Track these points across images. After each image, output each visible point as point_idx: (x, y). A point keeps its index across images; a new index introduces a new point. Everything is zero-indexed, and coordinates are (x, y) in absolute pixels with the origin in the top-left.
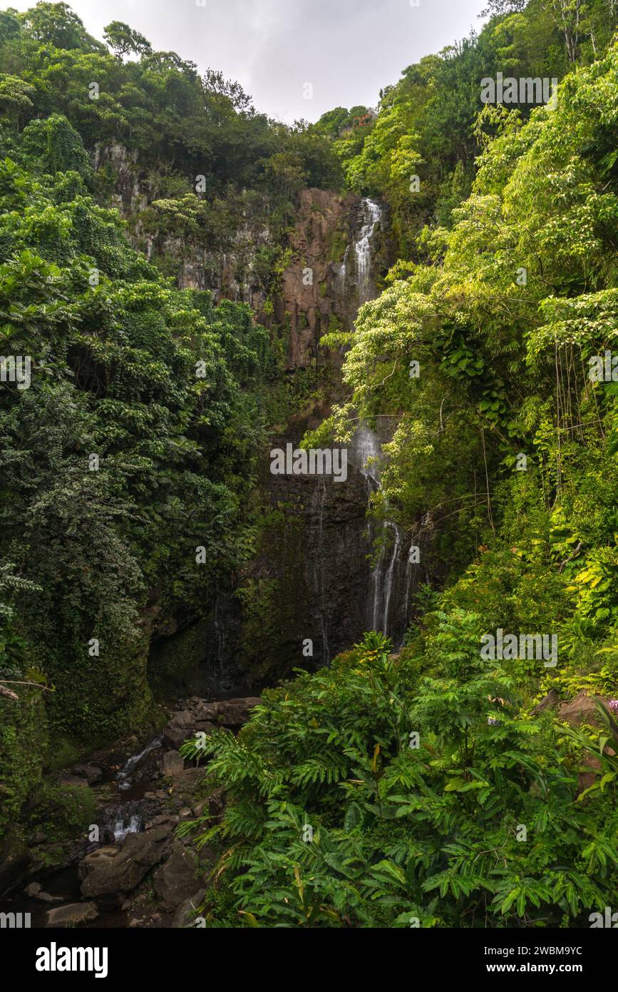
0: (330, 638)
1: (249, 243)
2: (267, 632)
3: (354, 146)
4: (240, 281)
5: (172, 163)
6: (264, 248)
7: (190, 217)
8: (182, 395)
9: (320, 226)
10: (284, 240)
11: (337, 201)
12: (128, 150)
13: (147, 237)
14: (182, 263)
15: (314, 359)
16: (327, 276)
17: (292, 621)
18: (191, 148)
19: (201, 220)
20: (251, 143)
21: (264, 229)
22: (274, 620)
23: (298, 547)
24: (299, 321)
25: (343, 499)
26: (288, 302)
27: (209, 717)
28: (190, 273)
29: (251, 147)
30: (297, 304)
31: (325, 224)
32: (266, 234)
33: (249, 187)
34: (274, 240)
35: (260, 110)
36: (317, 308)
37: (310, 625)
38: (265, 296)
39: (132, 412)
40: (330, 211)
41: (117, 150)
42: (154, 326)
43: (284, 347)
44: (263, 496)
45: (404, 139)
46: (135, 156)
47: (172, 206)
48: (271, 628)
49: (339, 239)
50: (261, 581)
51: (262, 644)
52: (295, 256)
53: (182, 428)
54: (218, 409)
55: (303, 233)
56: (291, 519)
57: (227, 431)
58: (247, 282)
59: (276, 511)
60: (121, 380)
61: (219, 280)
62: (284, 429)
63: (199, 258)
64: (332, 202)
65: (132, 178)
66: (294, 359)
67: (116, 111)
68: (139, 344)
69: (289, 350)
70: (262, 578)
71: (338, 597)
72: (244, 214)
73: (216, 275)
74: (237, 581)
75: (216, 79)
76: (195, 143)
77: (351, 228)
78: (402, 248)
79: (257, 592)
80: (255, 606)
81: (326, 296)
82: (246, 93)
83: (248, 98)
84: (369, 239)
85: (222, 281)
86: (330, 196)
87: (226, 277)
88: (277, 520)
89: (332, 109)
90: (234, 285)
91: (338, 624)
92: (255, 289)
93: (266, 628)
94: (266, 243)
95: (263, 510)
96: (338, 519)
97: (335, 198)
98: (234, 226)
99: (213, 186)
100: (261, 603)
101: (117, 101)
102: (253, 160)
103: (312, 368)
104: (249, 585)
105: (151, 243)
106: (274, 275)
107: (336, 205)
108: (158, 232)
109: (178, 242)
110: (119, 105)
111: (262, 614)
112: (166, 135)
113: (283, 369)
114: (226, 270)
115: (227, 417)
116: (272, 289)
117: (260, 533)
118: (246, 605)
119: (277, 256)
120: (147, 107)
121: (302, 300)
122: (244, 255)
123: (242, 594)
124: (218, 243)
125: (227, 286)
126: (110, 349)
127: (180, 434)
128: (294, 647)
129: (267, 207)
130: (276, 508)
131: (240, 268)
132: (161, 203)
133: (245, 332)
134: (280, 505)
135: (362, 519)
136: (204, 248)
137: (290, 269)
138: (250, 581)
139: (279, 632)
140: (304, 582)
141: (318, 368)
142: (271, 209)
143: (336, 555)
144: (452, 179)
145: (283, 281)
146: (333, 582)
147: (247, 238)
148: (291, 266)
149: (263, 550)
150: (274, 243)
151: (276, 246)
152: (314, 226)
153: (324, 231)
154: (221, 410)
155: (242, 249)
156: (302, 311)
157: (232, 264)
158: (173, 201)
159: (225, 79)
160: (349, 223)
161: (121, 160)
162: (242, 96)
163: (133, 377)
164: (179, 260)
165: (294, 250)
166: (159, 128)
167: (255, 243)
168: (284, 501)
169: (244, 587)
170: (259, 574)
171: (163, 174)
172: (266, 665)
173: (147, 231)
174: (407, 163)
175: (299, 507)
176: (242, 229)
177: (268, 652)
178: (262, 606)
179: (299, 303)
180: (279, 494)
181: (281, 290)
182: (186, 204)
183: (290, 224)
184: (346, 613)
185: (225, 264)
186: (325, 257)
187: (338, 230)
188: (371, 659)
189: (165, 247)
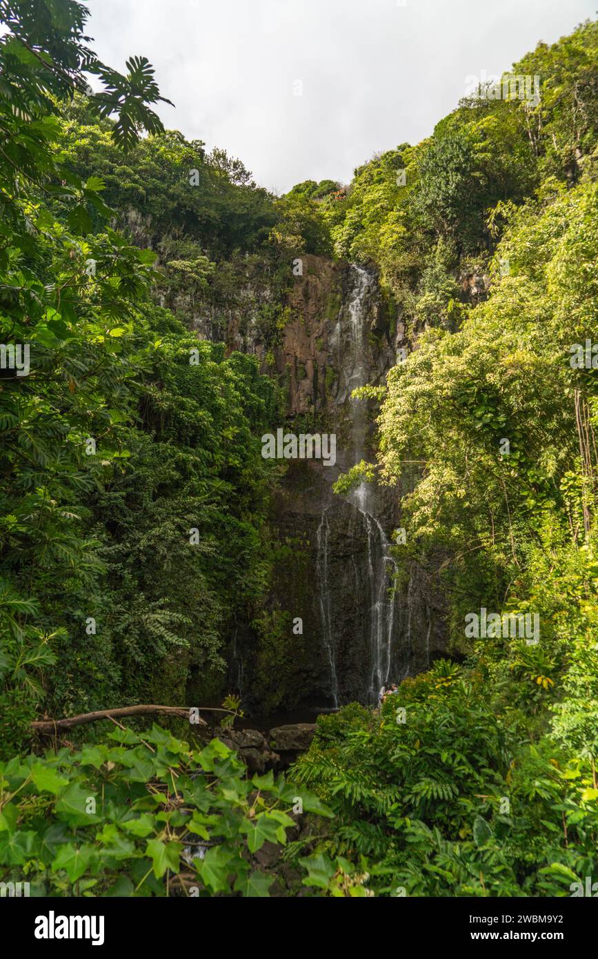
0: (337, 667)
1: (252, 301)
2: (280, 661)
3: (335, 218)
4: (243, 334)
5: (182, 228)
6: (266, 306)
7: (202, 277)
8: (217, 440)
9: (315, 287)
10: (284, 299)
11: (330, 266)
12: (143, 215)
13: (159, 293)
14: (192, 318)
15: (313, 406)
16: (323, 332)
17: (303, 650)
18: (201, 216)
19: (210, 279)
20: (255, 213)
21: (265, 289)
22: (287, 650)
23: (306, 581)
24: (298, 372)
25: (345, 536)
26: (288, 354)
27: (254, 744)
28: (199, 326)
29: (255, 217)
30: (296, 357)
31: (320, 286)
32: (267, 293)
33: (252, 252)
34: (274, 299)
35: (259, 185)
36: (315, 360)
37: (319, 654)
38: (266, 348)
39: (184, 456)
40: (323, 275)
41: (133, 215)
42: (199, 377)
43: (284, 395)
44: (272, 532)
45: (392, 215)
46: (149, 220)
47: (186, 267)
48: (284, 657)
49: (334, 300)
50: (274, 613)
51: (276, 672)
52: (294, 314)
53: (216, 470)
54: (236, 451)
55: (300, 293)
56: (298, 554)
57: (245, 472)
58: (250, 336)
59: (284, 546)
60: (175, 426)
61: (225, 333)
62: (286, 470)
63: (207, 313)
64: (326, 267)
65: (146, 240)
66: (294, 406)
67: (135, 181)
68: (187, 393)
69: (289, 398)
70: (275, 609)
71: (344, 628)
72: (247, 275)
73: (222, 329)
74: (253, 612)
75: (221, 156)
76: (206, 212)
77: (343, 290)
78: (390, 309)
79: (271, 624)
80: (270, 636)
81: (322, 350)
82: (247, 169)
83: (249, 174)
84: (361, 300)
85: (227, 335)
86: (324, 262)
87: (231, 331)
88: (286, 554)
89: (303, 181)
90: (238, 338)
91: (345, 653)
92: (258, 342)
93: (279, 658)
94: (267, 302)
95: (272, 545)
96: (341, 554)
97: (328, 263)
98: (240, 285)
99: (219, 249)
100: (275, 633)
101: (136, 172)
102: (256, 228)
103: (311, 414)
104: (263, 617)
105: (163, 299)
106: (276, 330)
107: (329, 270)
108: (170, 289)
109: (188, 298)
110: (137, 177)
111: (276, 644)
112: (178, 204)
113: (286, 415)
114: (231, 324)
115: (244, 458)
116: (273, 342)
117: (270, 567)
118: (262, 636)
119: (277, 313)
120: (163, 179)
121: (301, 353)
122: (247, 312)
123: (258, 625)
124: (225, 301)
125: (232, 339)
126: (167, 399)
127: (215, 475)
128: (305, 675)
129: (267, 270)
130: (284, 543)
131: (244, 323)
132: (177, 263)
133: (252, 381)
134: (288, 540)
135: (363, 554)
136: (212, 304)
137: (289, 325)
138: (265, 613)
139: (291, 661)
140: (312, 614)
141: (316, 414)
142: (271, 272)
143: (339, 588)
144: (435, 251)
145: (284, 335)
146: (339, 613)
147: (250, 296)
148: (291, 323)
149: (274, 582)
150: (275, 302)
151: (277, 304)
152: (310, 287)
153: (319, 292)
154: (239, 452)
155: (246, 307)
156: (300, 363)
157: (236, 319)
158: (187, 263)
159: (228, 156)
160: (341, 286)
161: (136, 224)
162: (243, 172)
163: (184, 423)
164: (189, 314)
165: (292, 308)
166: (172, 197)
167: (258, 301)
168: (291, 536)
169: (259, 618)
170: (272, 606)
171: (174, 238)
172: (280, 694)
173: (160, 288)
174: (395, 236)
175: (305, 542)
176: (246, 288)
177: (281, 680)
178: (275, 637)
179: (299, 356)
180: (287, 530)
181: (282, 344)
182: (198, 265)
183: (289, 285)
184: (351, 643)
185: (230, 319)
186: (320, 314)
187: (333, 292)
188: (446, 685)
189: (176, 302)
